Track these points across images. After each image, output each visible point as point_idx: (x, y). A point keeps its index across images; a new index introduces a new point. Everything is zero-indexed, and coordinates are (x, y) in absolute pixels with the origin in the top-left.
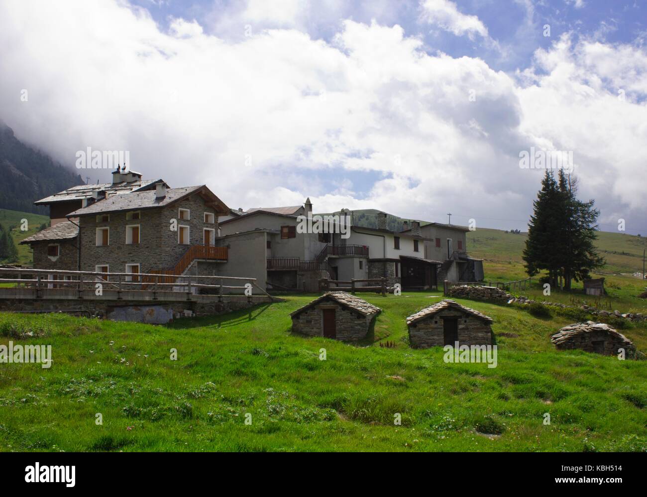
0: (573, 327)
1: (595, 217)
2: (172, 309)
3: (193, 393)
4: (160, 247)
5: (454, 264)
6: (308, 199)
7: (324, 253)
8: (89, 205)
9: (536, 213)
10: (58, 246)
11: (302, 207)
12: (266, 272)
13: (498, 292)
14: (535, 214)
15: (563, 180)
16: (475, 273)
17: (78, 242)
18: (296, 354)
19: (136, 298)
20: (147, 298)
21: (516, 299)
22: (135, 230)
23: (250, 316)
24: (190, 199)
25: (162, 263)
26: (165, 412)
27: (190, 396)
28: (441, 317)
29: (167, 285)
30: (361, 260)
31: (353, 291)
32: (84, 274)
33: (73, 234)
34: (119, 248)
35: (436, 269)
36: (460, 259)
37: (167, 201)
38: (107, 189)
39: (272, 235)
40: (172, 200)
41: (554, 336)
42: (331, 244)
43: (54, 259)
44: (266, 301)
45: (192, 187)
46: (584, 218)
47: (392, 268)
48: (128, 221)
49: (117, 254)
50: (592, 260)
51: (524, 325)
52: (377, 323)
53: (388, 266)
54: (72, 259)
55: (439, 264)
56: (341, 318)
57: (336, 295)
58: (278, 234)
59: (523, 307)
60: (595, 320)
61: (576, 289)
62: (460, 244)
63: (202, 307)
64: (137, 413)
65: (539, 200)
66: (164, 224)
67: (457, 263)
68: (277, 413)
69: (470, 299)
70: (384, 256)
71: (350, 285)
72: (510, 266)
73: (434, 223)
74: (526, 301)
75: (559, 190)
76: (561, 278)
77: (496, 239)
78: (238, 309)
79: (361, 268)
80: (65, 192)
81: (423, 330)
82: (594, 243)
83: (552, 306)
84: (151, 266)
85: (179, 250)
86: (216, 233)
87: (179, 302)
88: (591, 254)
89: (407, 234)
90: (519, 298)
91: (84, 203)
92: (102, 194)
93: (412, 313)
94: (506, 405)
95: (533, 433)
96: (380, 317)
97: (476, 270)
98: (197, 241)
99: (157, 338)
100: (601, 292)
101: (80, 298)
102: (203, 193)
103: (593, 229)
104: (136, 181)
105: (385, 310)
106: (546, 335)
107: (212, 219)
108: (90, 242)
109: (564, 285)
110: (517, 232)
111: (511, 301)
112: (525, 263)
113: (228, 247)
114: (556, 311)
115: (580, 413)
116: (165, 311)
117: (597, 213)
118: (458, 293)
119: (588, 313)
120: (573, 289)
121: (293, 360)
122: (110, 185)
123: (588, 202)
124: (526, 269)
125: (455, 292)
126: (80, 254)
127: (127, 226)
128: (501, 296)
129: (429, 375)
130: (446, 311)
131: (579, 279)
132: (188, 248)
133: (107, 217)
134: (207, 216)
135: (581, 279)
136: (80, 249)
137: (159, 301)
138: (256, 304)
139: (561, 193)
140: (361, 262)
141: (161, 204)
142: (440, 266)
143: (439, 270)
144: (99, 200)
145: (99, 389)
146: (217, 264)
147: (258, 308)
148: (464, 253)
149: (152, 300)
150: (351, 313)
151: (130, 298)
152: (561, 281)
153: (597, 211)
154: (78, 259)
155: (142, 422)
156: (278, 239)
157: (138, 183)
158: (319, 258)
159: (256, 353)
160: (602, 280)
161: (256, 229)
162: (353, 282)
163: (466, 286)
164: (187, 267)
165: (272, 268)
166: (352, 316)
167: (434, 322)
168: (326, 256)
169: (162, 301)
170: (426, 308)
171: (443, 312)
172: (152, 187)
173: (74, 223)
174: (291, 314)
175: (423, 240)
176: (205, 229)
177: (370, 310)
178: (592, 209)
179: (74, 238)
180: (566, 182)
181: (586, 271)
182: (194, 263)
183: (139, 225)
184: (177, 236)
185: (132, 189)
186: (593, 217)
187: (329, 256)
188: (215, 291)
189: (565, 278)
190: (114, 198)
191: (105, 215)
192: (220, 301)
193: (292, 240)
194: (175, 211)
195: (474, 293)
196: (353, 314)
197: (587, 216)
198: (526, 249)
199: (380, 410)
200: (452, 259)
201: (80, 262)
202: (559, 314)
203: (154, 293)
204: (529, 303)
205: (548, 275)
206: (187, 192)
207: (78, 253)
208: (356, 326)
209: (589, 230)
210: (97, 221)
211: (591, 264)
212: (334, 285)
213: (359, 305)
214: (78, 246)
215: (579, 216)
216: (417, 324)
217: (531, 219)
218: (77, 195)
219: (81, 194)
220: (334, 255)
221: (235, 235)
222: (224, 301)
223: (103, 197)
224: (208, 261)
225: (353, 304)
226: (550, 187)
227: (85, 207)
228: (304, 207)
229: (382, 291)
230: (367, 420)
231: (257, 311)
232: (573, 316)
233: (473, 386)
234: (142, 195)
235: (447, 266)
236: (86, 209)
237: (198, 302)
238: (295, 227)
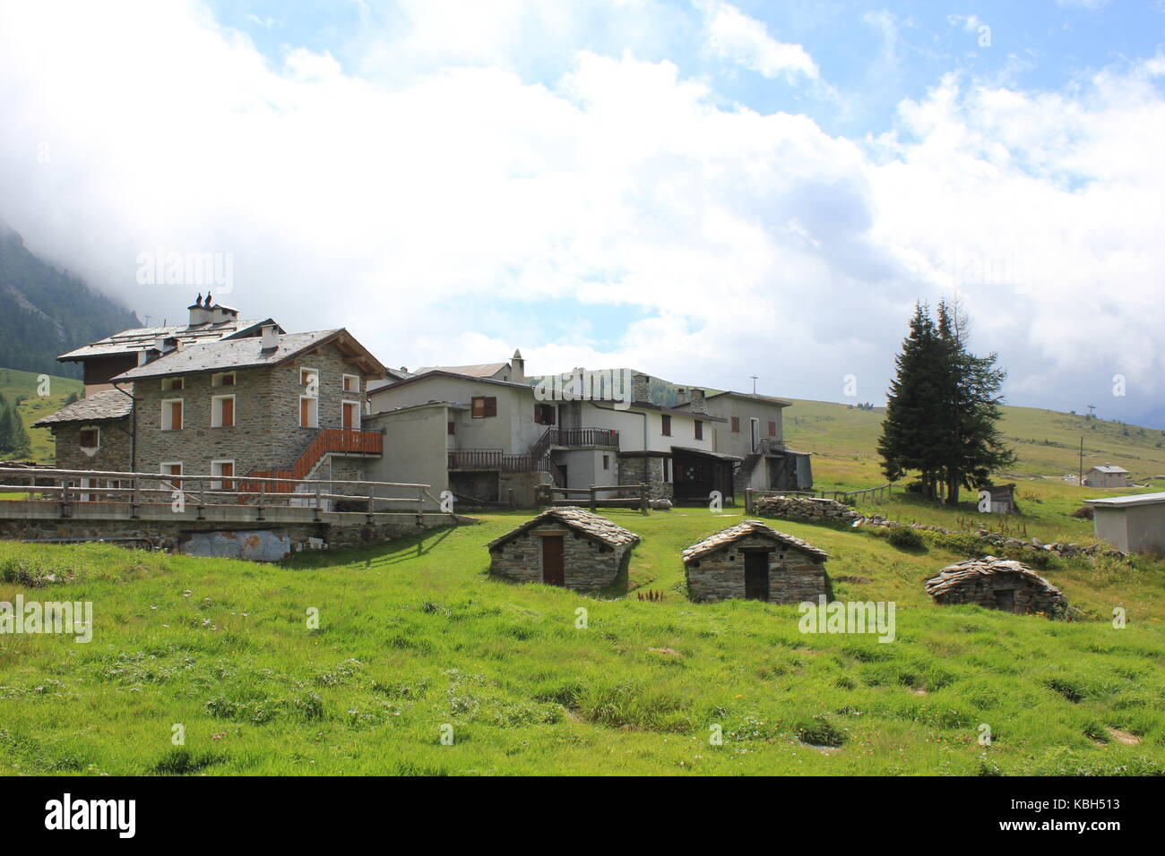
0: (963, 567)
1: (999, 382)
2: (289, 536)
3: (324, 677)
4: (269, 432)
5: (763, 461)
6: (517, 352)
7: (545, 441)
8: (149, 361)
9: (900, 375)
10: (97, 430)
11: (508, 365)
12: (447, 474)
13: (835, 508)
14: (899, 377)
15: (945, 321)
16: (798, 478)
17: (132, 424)
18: (497, 612)
19: (228, 518)
20: (247, 518)
21: (867, 520)
22: (227, 404)
23: (420, 548)
24: (319, 351)
25: (272, 459)
26: (277, 710)
27: (320, 682)
28: (741, 550)
29: (281, 496)
30: (606, 453)
31: (593, 506)
32: (141, 477)
33: (123, 410)
34: (200, 434)
35: (732, 469)
36: (773, 452)
37: (280, 355)
38: (180, 335)
39: (456, 412)
40: (290, 353)
41: (930, 582)
42: (555, 427)
43: (90, 452)
44: (447, 523)
45: (323, 332)
46: (980, 383)
47: (657, 467)
48: (216, 388)
49: (196, 444)
50: (993, 455)
51: (880, 563)
52: (633, 559)
53: (651, 464)
54: (122, 453)
55: (738, 460)
56: (572, 551)
57: (565, 512)
58: (467, 410)
59: (878, 533)
60: (999, 554)
61: (967, 502)
62: (773, 428)
63: (339, 533)
64: (229, 711)
65: (904, 353)
66: (276, 394)
67: (767, 458)
68: (465, 710)
69: (790, 520)
70: (645, 448)
71: (588, 496)
72: (856, 463)
73: (729, 393)
74: (883, 523)
75: (938, 337)
76: (942, 485)
77: (832, 419)
78: (400, 536)
79: (606, 467)
80: (109, 340)
81: (711, 572)
82: (997, 425)
83: (926, 531)
84: (254, 464)
85: (300, 437)
86: (364, 408)
87: (301, 525)
88: (992, 443)
89: (682, 410)
90: (872, 518)
91: (142, 359)
92: (172, 342)
93: (692, 543)
94: (848, 698)
95: (895, 745)
96: (638, 550)
97: (799, 472)
98: (330, 421)
99: (264, 585)
100: (1009, 508)
101: (134, 517)
102: (342, 341)
103: (994, 402)
104: (229, 321)
105: (647, 539)
106: (917, 579)
107: (356, 384)
108: (151, 423)
109: (946, 497)
110: (869, 408)
111: (859, 522)
112: (883, 460)
113: (383, 432)
114: (934, 540)
115: (974, 710)
116: (276, 539)
117: (1001, 376)
118: (769, 509)
119: (987, 542)
120: (962, 503)
121: (491, 622)
122: (185, 329)
123: (988, 357)
124: (884, 469)
125: (763, 507)
126: (134, 444)
127: (213, 397)
128: (840, 515)
129: (721, 646)
130: (749, 539)
131: (971, 485)
132: (316, 434)
133: (180, 382)
134: (347, 380)
135: (975, 486)
136: (134, 435)
137: (267, 523)
138: (429, 527)
139: (943, 342)
140: (606, 458)
141: (271, 360)
142: (739, 464)
143: (737, 470)
144: (166, 354)
145: (165, 668)
146: (366, 461)
147: (434, 535)
148: (779, 443)
149: (254, 520)
150: (590, 544)
151: (218, 518)
152: (942, 488)
153: (1002, 371)
154: (131, 452)
155: (238, 725)
156: (467, 418)
157: (231, 325)
158: (537, 451)
159: (430, 609)
160: (1011, 488)
161: (431, 402)
162: (593, 491)
163: (782, 498)
164: (314, 465)
165: (457, 468)
166: (591, 547)
167: (728, 557)
168: (548, 447)
169: (272, 523)
170: (715, 534)
171: (744, 541)
172: (255, 331)
173: (124, 392)
174: (489, 545)
175: (710, 419)
176: (344, 401)
177: (622, 538)
178: (993, 368)
179: (125, 418)
180: (949, 322)
181: (983, 473)
182: (326, 458)
183: (234, 396)
184: (298, 413)
185: (221, 335)
186: (996, 380)
187: (552, 447)
188: (360, 506)
189: (948, 483)
190: (191, 350)
191: (176, 378)
192: (368, 523)
193: (490, 420)
194: (294, 371)
195: (797, 509)
196: (593, 544)
197: (985, 380)
198: (884, 436)
199: (638, 706)
200: (759, 452)
201: (134, 457)
202: (938, 545)
203: (260, 509)
204: (888, 526)
205: (921, 480)
206: (315, 340)
207: (131, 442)
208: (599, 564)
209: (989, 403)
210: (163, 389)
211: (992, 461)
212: (562, 496)
213: (603, 529)
214: (131, 430)
215: (971, 380)
216: (700, 562)
217: (892, 385)
218: (130, 344)
219: (135, 344)
220: (560, 445)
221: (396, 413)
222: (376, 524)
223: (173, 348)
224: (348, 455)
225: (593, 528)
226: (924, 332)
227: (143, 366)
228: (510, 364)
229: (639, 506)
230: (616, 722)
231: (432, 540)
232: (961, 548)
233: (795, 665)
234: (238, 344)
235: (750, 464)
236: (145, 368)
237: (333, 524)
238: (495, 398)
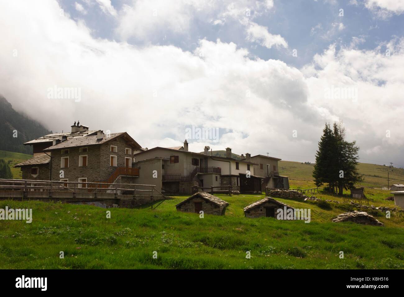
0: (345, 214)
1: (357, 151)
2: (106, 203)
3: (118, 233)
4: (99, 168)
5: (271, 179)
6: (186, 140)
7: (195, 171)
8: (57, 144)
9: (320, 149)
10: (37, 168)
11: (182, 147)
12: (162, 182)
13: (298, 194)
14: (320, 150)
15: (336, 130)
16: (284, 185)
17: (50, 166)
18: (179, 218)
19: (84, 197)
20: (91, 197)
21: (309, 198)
22: (84, 158)
23: (152, 207)
24: (117, 140)
25: (100, 178)
26: (100, 241)
27: (115, 234)
28: (264, 207)
29: (103, 189)
30: (217, 176)
31: (212, 193)
32: (53, 182)
33: (47, 161)
34: (75, 169)
35: (260, 181)
36: (275, 176)
37: (104, 141)
38: (68, 136)
39: (165, 161)
40: (107, 140)
41: (333, 220)
42: (199, 166)
43: (35, 176)
44: (161, 199)
45: (118, 133)
46: (350, 151)
47: (235, 181)
48: (81, 153)
49: (73, 172)
50: (355, 177)
51: (315, 213)
52: (226, 211)
53: (232, 179)
54: (46, 176)
55: (262, 178)
56: (205, 207)
57: (202, 194)
58: (169, 160)
59: (314, 202)
60: (359, 210)
61: (346, 194)
62: (275, 168)
63: (124, 202)
64: (83, 242)
65: (321, 141)
66: (102, 155)
67: (273, 178)
68: (168, 243)
69: (282, 198)
70: (230, 174)
71: (211, 190)
72: (305, 182)
73: (259, 155)
74: (315, 199)
75: (334, 135)
76: (336, 188)
77: (296, 168)
78: (145, 203)
79: (216, 180)
80: (42, 137)
81: (254, 215)
82: (356, 167)
83: (331, 202)
84: (94, 179)
85: (110, 170)
86: (133, 160)
87: (110, 199)
88: (354, 173)
89: (244, 161)
90: (311, 197)
91: (54, 143)
92: (65, 138)
93: (247, 206)
96: (228, 208)
97: (284, 183)
98: (121, 164)
100: (362, 196)
101: (50, 197)
102: (125, 136)
103: (355, 158)
104: (85, 131)
105: (231, 204)
106: (329, 219)
107: (130, 152)
108: (57, 165)
109: (338, 192)
110: (308, 164)
111: (307, 199)
112: (315, 179)
113: (140, 168)
114: (334, 205)
116: (101, 204)
117: (357, 149)
118: (274, 194)
119: (354, 206)
120: (344, 195)
121: (177, 220)
122: (70, 134)
123: (352, 142)
124: (315, 182)
125: (272, 194)
126: (51, 173)
127: (80, 156)
128: (300, 196)
129: (258, 229)
130: (267, 203)
131: (347, 188)
132: (116, 168)
133: (68, 151)
134: (127, 150)
135: (349, 189)
136: (51, 170)
137: (98, 199)
138: (156, 200)
139: (336, 137)
140: (216, 177)
141: (100, 143)
142: (263, 179)
143: (262, 181)
144: (63, 141)
145: (60, 231)
146: (133, 178)
147: (156, 203)
148: (277, 173)
149: (94, 198)
150: (211, 205)
151: (81, 197)
152: (337, 189)
153: (357, 147)
154: (50, 176)
155: (86, 245)
156: (169, 163)
157: (86, 132)
158: (193, 174)
159: (155, 216)
160: (362, 189)
161: (156, 158)
162: (212, 188)
163: (279, 190)
164: (115, 179)
165: (165, 180)
166: (212, 206)
167: (260, 210)
168: (196, 173)
169: (100, 199)
170: (255, 202)
171: (265, 204)
172: (95, 134)
173: (48, 155)
174: (176, 206)
175: (253, 164)
176: (126, 157)
177: (222, 203)
178: (354, 146)
179: (48, 164)
180: (338, 130)
181: (352, 184)
182: (119, 177)
183: (87, 155)
184: (110, 161)
185: (83, 136)
186: (355, 151)
187: (198, 173)
188: (131, 193)
189: (338, 187)
190: (72, 140)
191: (66, 150)
192: (134, 199)
193: (177, 164)
194: (109, 147)
195: (284, 194)
196: (212, 205)
197: (351, 150)
198: (315, 170)
200: (270, 176)
202: (336, 207)
203: (95, 194)
204: (317, 200)
205: (329, 186)
206: (116, 136)
207: (50, 172)
208: (214, 212)
209: (353, 159)
210: (62, 153)
211: (355, 180)
212: (201, 190)
213: (216, 200)
214: (50, 168)
215: (346, 150)
216: (250, 211)
217: (317, 153)
218: (50, 139)
219: (52, 139)
220: (201, 172)
221: (144, 161)
222: (137, 199)
223: (66, 139)
224: (127, 176)
225: (212, 199)
226: (329, 134)
227: (55, 145)
229: (228, 193)
230: (221, 248)
231: (156, 205)
232: (345, 208)
233: (285, 235)
234: (89, 138)
235: (267, 180)
236: (55, 146)
237: (121, 199)
238: (178, 156)
